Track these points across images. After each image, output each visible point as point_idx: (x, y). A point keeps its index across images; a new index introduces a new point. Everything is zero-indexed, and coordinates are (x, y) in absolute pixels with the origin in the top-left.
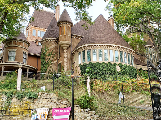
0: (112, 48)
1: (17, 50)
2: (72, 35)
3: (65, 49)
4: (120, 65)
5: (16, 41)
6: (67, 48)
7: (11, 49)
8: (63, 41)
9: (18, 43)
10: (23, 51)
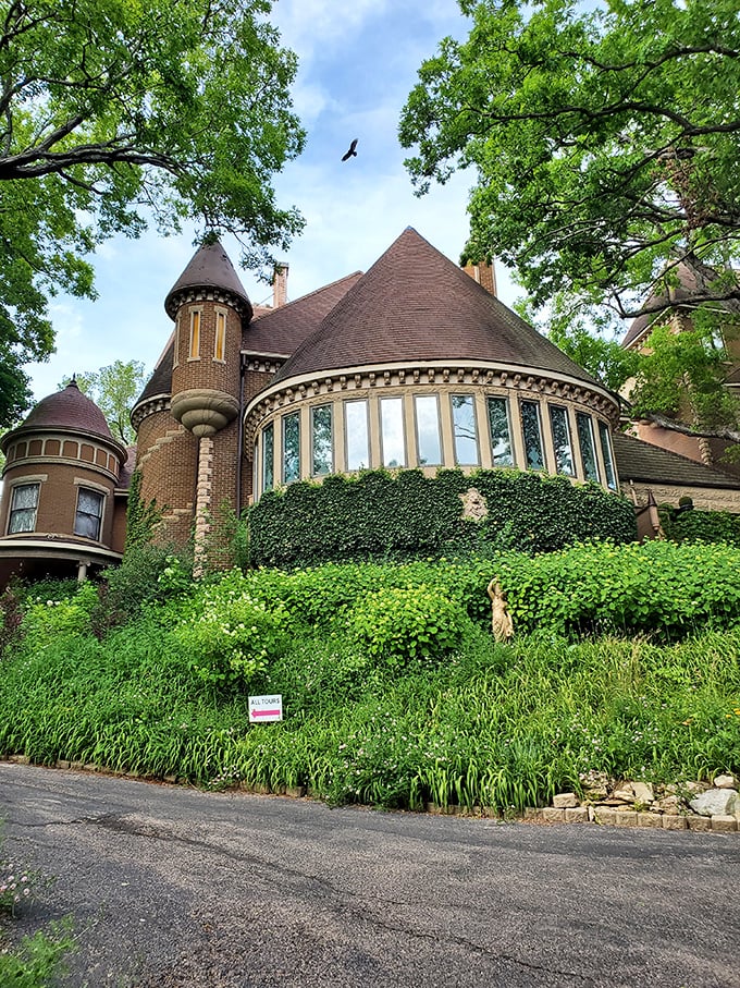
0: (432, 381)
1: (44, 477)
2: (242, 355)
3: (203, 436)
4: (485, 482)
5: (44, 439)
6: (208, 428)
7: (21, 479)
8: (181, 393)
9: (53, 448)
10: (77, 480)
